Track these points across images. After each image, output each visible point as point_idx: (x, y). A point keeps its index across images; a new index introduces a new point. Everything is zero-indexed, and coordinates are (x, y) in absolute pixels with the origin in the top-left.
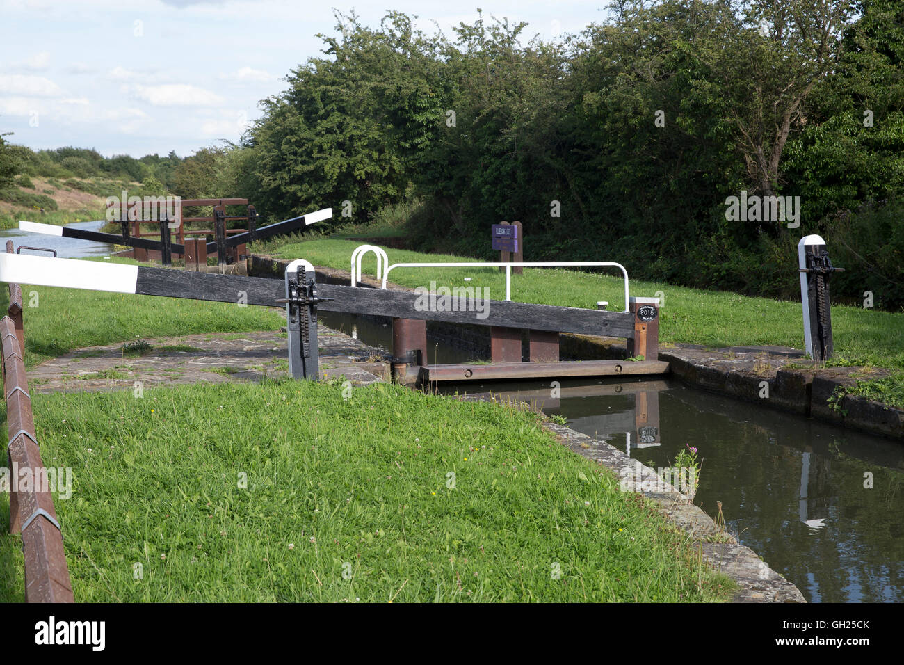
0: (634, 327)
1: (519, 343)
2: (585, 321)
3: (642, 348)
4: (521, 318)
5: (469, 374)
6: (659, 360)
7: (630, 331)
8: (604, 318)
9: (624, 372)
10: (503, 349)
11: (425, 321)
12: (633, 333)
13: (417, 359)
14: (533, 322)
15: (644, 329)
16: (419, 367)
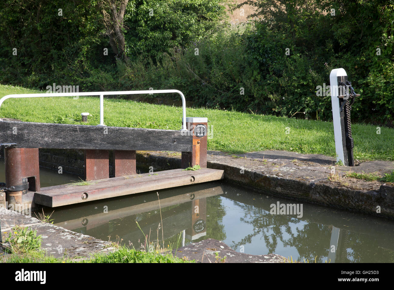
0: (192, 142)
1: (107, 161)
2: (160, 139)
3: (197, 159)
4: (114, 140)
5: (85, 197)
6: (207, 167)
7: (190, 146)
8: (173, 136)
9: (196, 182)
10: (95, 168)
11: (38, 149)
12: (192, 147)
13: (31, 185)
14: (123, 143)
15: (198, 143)
16: (33, 193)
